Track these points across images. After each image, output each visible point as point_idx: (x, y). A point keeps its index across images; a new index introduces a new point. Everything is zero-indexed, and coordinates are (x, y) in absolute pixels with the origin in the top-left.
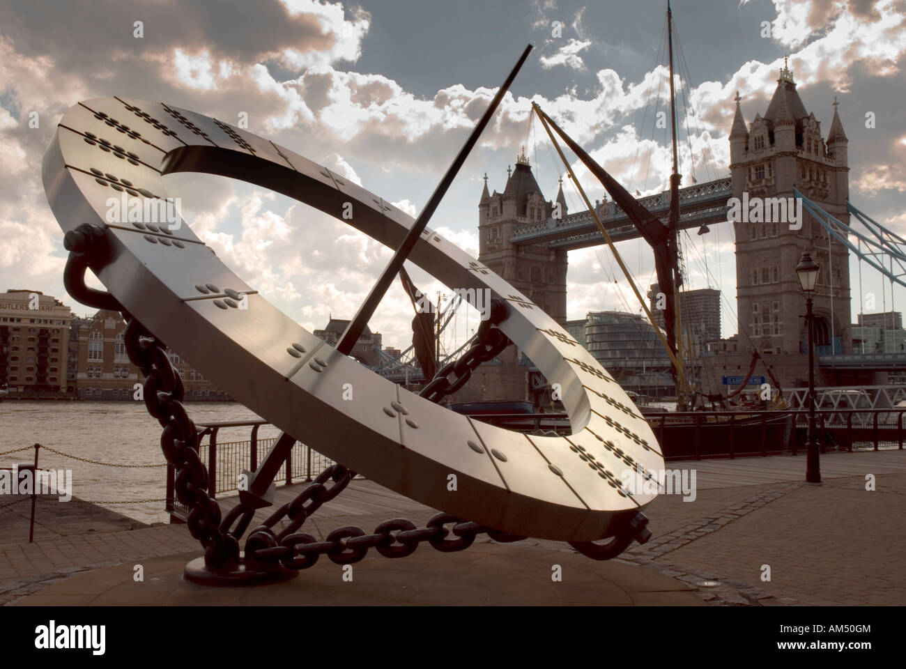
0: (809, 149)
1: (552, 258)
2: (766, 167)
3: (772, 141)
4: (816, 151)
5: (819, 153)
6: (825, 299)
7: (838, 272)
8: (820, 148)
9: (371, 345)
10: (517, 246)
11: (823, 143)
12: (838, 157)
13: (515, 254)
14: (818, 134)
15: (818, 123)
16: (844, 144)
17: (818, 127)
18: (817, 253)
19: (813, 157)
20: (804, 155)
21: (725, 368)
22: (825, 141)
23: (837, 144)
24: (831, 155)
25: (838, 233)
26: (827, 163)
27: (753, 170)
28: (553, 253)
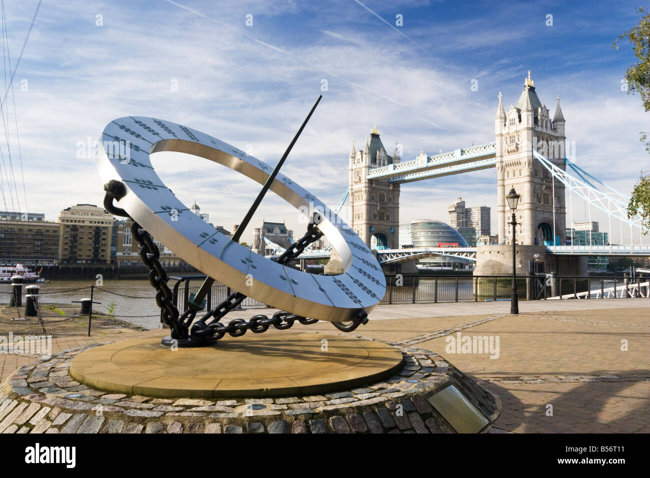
0: (542, 126)
1: (391, 188)
2: (516, 136)
3: (520, 121)
4: (546, 127)
5: (548, 128)
6: (550, 213)
7: (558, 198)
8: (549, 125)
9: (287, 237)
10: (371, 181)
11: (551, 122)
12: (559, 130)
13: (370, 185)
14: (548, 117)
15: (548, 111)
16: (562, 123)
17: (548, 113)
18: (546, 187)
19: (544, 130)
20: (539, 129)
21: (490, 252)
22: (552, 121)
23: (558, 123)
24: (555, 129)
25: (558, 175)
26: (553, 134)
27: (508, 138)
28: (392, 185)
